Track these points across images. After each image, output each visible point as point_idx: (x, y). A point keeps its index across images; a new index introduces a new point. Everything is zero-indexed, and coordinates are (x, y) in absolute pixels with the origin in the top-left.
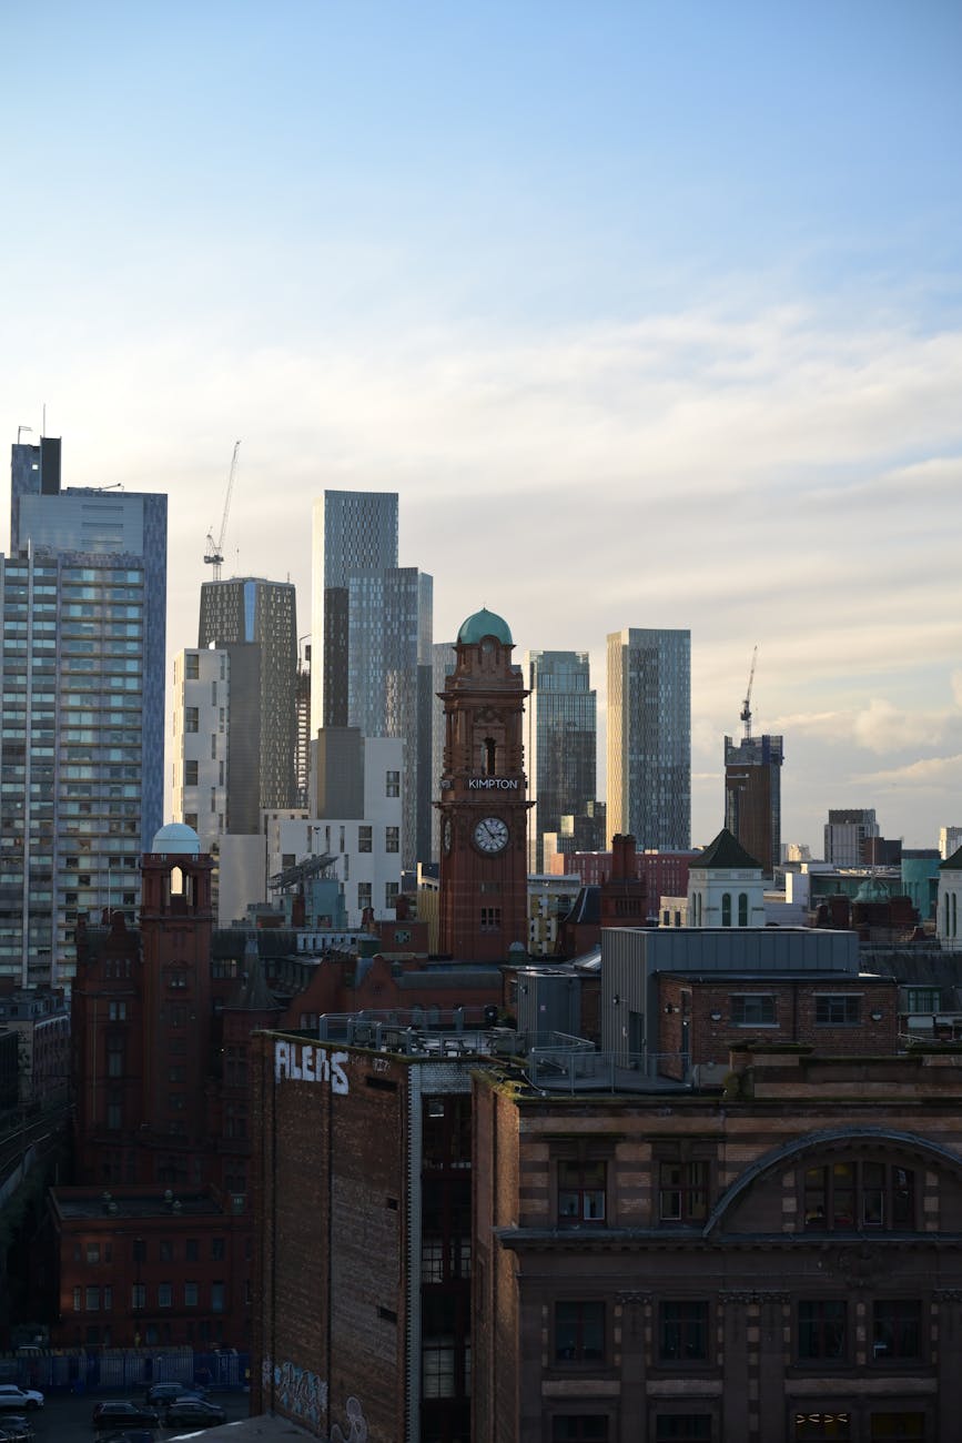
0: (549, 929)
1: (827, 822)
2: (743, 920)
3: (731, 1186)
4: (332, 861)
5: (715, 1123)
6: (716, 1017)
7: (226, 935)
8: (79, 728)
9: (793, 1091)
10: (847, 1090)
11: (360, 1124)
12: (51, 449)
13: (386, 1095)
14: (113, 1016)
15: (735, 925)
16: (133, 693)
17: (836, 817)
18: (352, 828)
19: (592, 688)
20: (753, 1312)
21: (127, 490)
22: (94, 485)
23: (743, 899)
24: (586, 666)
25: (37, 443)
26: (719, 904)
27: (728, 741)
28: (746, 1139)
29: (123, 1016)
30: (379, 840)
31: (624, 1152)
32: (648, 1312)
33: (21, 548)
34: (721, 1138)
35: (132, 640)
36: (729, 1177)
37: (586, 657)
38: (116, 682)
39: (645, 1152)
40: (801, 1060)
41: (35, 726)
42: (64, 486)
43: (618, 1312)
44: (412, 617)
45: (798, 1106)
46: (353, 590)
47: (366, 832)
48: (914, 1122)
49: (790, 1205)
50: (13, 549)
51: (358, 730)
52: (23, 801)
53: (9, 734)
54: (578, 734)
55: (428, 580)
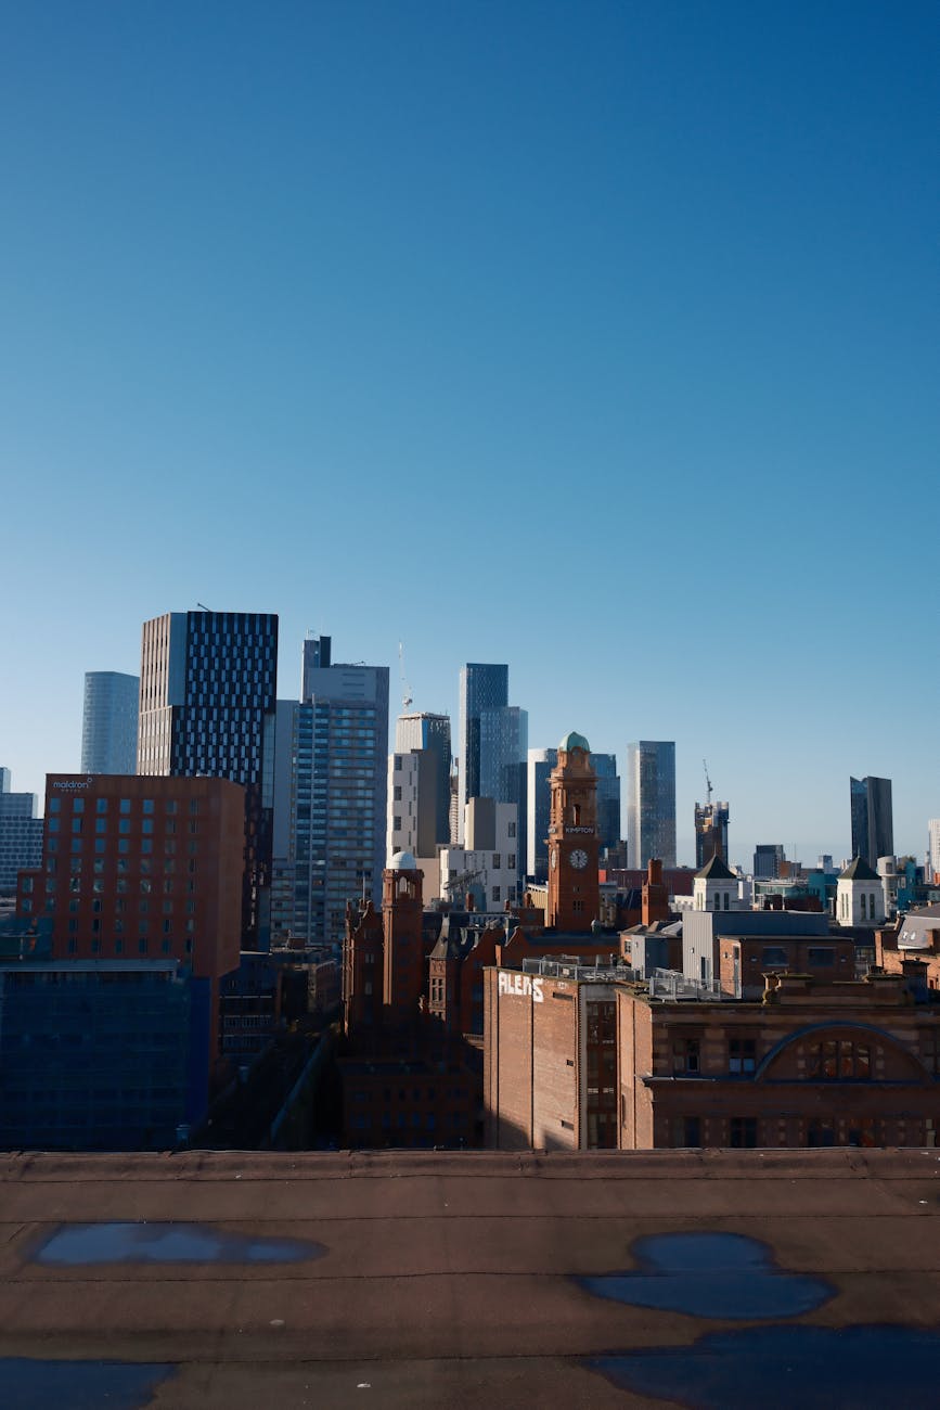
0: (608, 914)
1: (755, 851)
2: (726, 907)
3: (769, 1053)
4: (478, 874)
5: (760, 1018)
6: (754, 960)
7: (429, 915)
8: (364, 798)
9: (802, 1000)
10: (833, 1000)
11: (550, 1018)
12: (325, 643)
13: (566, 1002)
14: (367, 960)
15: (722, 909)
16: (370, 779)
17: (761, 849)
18: (489, 854)
19: (618, 775)
20: (782, 1123)
21: (367, 665)
22: (349, 662)
23: (726, 896)
24: (614, 763)
25: (318, 639)
26: (713, 899)
27: (697, 805)
28: (774, 1027)
29: (372, 961)
30: (504, 862)
31: (709, 1034)
32: (724, 1123)
33: (308, 697)
34: (764, 1026)
35: (370, 749)
36: (767, 1049)
37: (614, 757)
38: (361, 772)
39: (721, 1033)
40: (806, 984)
41: (317, 796)
42: (332, 664)
43: (707, 1122)
44: (516, 731)
45: (806, 1009)
46: (483, 719)
47: (497, 858)
48: (870, 1019)
49: (801, 1064)
50: (304, 699)
51: (491, 799)
52: (308, 839)
53: (301, 801)
54: (611, 801)
55: (526, 713)
